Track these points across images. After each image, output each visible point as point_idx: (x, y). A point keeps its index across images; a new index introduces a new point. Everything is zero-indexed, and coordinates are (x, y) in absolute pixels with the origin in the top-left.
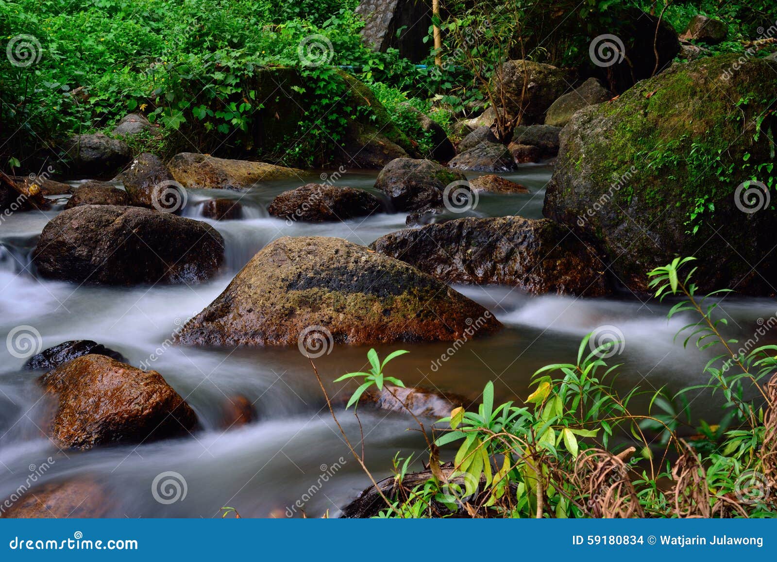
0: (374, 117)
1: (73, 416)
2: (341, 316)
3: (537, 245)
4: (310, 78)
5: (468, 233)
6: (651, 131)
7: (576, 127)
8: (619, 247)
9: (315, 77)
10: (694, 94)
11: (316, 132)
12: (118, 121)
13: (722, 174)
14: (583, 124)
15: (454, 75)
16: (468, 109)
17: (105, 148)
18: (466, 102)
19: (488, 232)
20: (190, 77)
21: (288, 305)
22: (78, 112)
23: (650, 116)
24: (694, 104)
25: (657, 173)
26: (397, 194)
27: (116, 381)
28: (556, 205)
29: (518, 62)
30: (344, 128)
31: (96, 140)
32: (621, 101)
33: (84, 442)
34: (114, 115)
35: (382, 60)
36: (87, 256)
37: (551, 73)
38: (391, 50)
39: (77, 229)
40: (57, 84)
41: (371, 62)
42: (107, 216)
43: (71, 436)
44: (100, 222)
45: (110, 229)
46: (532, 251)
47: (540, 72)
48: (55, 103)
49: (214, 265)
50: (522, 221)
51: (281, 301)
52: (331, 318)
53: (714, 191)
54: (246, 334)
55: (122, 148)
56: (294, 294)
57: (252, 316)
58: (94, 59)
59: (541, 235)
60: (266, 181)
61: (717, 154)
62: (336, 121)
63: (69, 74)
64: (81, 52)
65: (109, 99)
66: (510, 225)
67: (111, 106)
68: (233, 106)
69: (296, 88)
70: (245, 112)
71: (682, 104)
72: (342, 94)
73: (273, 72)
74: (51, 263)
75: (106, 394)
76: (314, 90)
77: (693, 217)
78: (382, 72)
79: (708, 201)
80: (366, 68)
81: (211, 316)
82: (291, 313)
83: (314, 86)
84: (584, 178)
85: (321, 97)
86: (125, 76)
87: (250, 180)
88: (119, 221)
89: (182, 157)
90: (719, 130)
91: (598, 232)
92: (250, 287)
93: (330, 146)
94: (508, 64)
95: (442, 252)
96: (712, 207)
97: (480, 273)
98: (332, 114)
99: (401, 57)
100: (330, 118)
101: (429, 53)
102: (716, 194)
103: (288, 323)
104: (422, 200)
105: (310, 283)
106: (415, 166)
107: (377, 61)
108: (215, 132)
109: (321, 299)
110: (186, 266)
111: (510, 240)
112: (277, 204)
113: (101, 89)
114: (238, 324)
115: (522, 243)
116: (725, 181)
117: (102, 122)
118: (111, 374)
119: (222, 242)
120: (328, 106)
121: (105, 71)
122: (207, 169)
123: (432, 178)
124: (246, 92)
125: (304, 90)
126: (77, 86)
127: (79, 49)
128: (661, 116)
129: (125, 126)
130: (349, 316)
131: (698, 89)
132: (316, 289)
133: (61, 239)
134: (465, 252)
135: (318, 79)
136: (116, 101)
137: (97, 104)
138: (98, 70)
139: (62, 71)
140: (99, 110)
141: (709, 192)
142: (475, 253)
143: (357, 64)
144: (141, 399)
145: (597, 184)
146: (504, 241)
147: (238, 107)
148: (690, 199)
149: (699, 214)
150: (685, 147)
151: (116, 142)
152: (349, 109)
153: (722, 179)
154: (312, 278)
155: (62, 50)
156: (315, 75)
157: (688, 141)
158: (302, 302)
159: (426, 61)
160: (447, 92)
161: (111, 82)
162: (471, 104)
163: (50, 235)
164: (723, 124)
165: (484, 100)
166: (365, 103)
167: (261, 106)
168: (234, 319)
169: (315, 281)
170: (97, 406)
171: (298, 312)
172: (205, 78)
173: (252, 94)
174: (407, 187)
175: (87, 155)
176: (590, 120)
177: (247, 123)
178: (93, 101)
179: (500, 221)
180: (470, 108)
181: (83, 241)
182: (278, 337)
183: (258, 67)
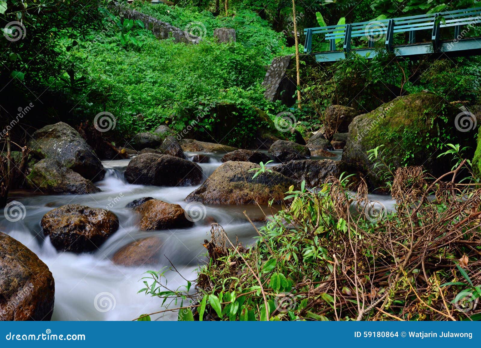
0: (269, 126)
1: (147, 219)
2: (252, 193)
3: (337, 171)
4: (240, 108)
5: (308, 166)
6: (387, 124)
7: (355, 123)
8: (373, 173)
9: (243, 108)
10: (405, 108)
11: (243, 132)
12: (156, 128)
13: (417, 142)
14: (359, 122)
15: (307, 113)
16: (313, 128)
17: (151, 138)
18: (312, 125)
19: (316, 166)
20: (188, 107)
21: (230, 188)
22: (139, 124)
23: (387, 118)
24: (405, 112)
25: (389, 141)
26: (278, 155)
27: (163, 207)
28: (346, 156)
29: (336, 106)
30: (256, 131)
31: (147, 135)
32: (374, 112)
33: (151, 228)
34: (154, 125)
35: (274, 105)
36: (147, 173)
37: (351, 111)
38: (278, 101)
39: (143, 162)
40: (130, 112)
41: (268, 106)
42: (155, 157)
43: (146, 227)
44: (152, 160)
45: (156, 162)
46: (335, 173)
47: (346, 111)
48: (130, 120)
49: (198, 179)
50: (331, 161)
51: (226, 186)
52: (248, 194)
53: (414, 149)
54: (212, 199)
55: (158, 139)
56: (233, 184)
57: (215, 192)
58: (145, 103)
59: (340, 167)
60: (220, 151)
61: (415, 133)
62: (252, 128)
63: (135, 109)
64: (141, 100)
65: (152, 118)
66: (326, 163)
67: (153, 122)
68: (206, 120)
69: (234, 113)
70: (212, 122)
71: (400, 113)
72: (255, 116)
73: (224, 105)
74: (132, 176)
75: (159, 211)
76: (242, 114)
77: (405, 160)
78: (273, 110)
79: (411, 153)
80: (266, 108)
81: (198, 192)
82: (231, 191)
83: (242, 112)
84: (359, 144)
85: (245, 117)
86: (159, 109)
87: (213, 150)
88: (159, 159)
89: (184, 141)
90: (416, 123)
91: (364, 167)
92: (214, 180)
93: (249, 139)
94: (332, 106)
95: (296, 174)
96: (413, 156)
97: (313, 183)
98: (250, 125)
99: (282, 104)
100: (249, 126)
101: (295, 103)
102: (415, 150)
103: (230, 195)
104: (289, 158)
105: (239, 179)
106: (287, 143)
107: (271, 105)
108: (198, 131)
109: (244, 186)
110: (187, 180)
111: (325, 169)
112: (225, 158)
113: (149, 115)
114: (209, 196)
115: (331, 170)
116: (418, 145)
117: (149, 128)
118: (161, 204)
119: (202, 170)
120: (248, 121)
121: (150, 107)
122: (195, 145)
123: (294, 148)
124: (212, 114)
125: (237, 114)
126: (139, 113)
127: (140, 99)
128: (391, 118)
129: (159, 130)
130: (255, 193)
131: (407, 106)
132: (242, 182)
133: (136, 166)
134: (306, 174)
135: (244, 109)
136: (156, 119)
137: (147, 121)
138: (147, 107)
139: (133, 107)
140: (148, 123)
141: (412, 149)
142: (311, 174)
143: (262, 107)
144: (173, 213)
145: (364, 146)
146: (323, 169)
147: (208, 121)
148: (404, 152)
149: (407, 158)
150: (401, 130)
151: (155, 136)
152: (258, 123)
153: (417, 144)
154: (240, 177)
155: (133, 99)
156: (243, 107)
157: (403, 128)
158: (236, 187)
159: (294, 106)
160: (304, 120)
161: (153, 112)
162: (315, 126)
163: (132, 165)
164: (418, 121)
165: (321, 124)
166: (265, 120)
167: (219, 120)
168: (208, 193)
169: (241, 178)
170: (156, 216)
171: (234, 191)
172: (195, 108)
173: (215, 115)
174: (282, 152)
175: (143, 141)
176: (361, 120)
177: (212, 128)
178: (145, 120)
179: (322, 161)
180: (314, 128)
181: (145, 167)
182: (226, 201)
183: (218, 103)
